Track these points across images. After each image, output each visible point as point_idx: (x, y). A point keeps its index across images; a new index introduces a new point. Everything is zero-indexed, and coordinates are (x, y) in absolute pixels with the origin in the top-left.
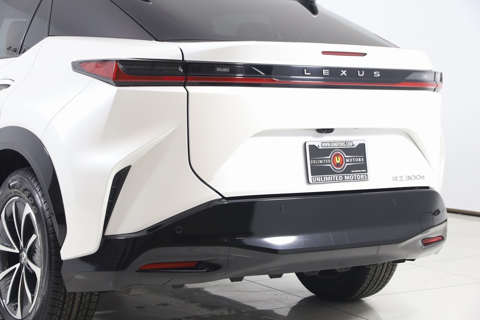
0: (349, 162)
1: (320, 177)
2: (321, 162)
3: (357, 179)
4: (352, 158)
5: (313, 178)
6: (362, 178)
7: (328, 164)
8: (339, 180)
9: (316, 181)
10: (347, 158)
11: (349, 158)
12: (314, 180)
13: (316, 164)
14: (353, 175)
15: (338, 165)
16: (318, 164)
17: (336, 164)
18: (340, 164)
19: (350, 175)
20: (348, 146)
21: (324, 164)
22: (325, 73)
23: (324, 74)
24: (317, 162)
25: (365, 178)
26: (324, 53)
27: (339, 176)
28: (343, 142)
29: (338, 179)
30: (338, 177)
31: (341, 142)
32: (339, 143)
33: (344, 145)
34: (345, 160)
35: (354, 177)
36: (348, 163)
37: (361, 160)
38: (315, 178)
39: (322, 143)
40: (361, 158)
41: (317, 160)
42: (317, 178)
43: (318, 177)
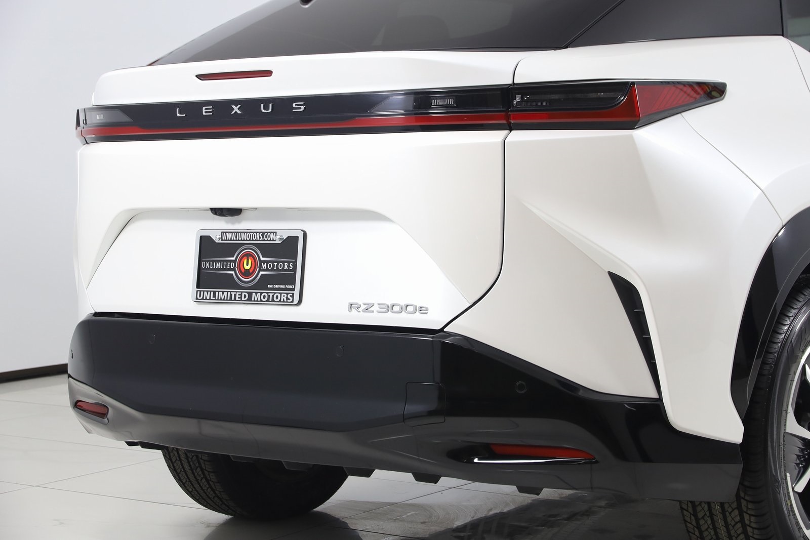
0: (267, 270)
1: (211, 291)
2: (218, 266)
3: (273, 300)
4: (273, 262)
5: (199, 292)
6: (282, 300)
7: (230, 270)
8: (241, 300)
9: (203, 299)
10: (264, 262)
11: (267, 262)
12: (200, 296)
13: (209, 269)
14: (267, 293)
15: (247, 273)
16: (213, 269)
17: (243, 271)
18: (251, 271)
19: (261, 293)
20: (267, 240)
21: (223, 269)
22: (206, 112)
23: (204, 114)
24: (213, 265)
25: (289, 299)
26: (201, 77)
27: (242, 292)
28: (260, 233)
29: (241, 298)
30: (241, 295)
31: (256, 233)
32: (252, 234)
33: (260, 238)
34: (260, 265)
35: (269, 296)
36: (264, 270)
37: (289, 266)
38: (202, 292)
39: (222, 232)
40: (289, 263)
41: (213, 261)
42: (205, 293)
43: (207, 292)
